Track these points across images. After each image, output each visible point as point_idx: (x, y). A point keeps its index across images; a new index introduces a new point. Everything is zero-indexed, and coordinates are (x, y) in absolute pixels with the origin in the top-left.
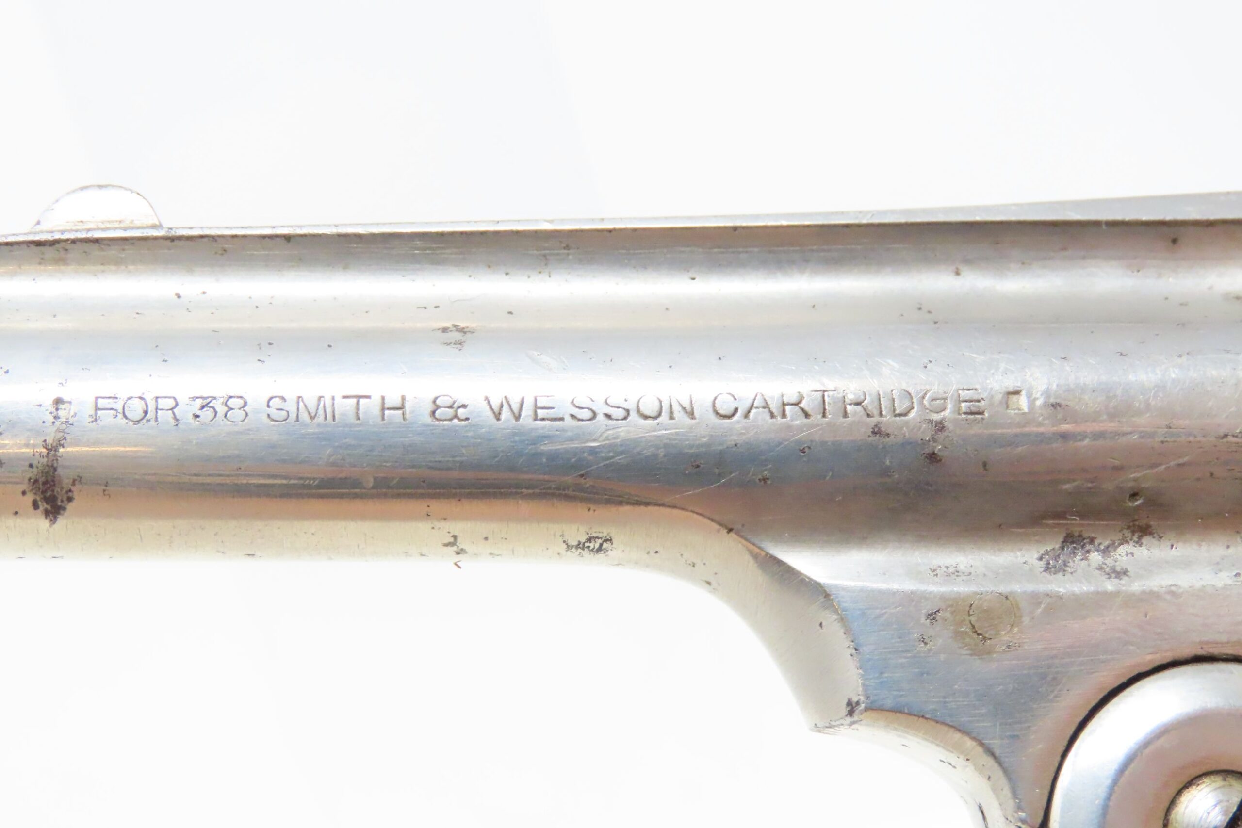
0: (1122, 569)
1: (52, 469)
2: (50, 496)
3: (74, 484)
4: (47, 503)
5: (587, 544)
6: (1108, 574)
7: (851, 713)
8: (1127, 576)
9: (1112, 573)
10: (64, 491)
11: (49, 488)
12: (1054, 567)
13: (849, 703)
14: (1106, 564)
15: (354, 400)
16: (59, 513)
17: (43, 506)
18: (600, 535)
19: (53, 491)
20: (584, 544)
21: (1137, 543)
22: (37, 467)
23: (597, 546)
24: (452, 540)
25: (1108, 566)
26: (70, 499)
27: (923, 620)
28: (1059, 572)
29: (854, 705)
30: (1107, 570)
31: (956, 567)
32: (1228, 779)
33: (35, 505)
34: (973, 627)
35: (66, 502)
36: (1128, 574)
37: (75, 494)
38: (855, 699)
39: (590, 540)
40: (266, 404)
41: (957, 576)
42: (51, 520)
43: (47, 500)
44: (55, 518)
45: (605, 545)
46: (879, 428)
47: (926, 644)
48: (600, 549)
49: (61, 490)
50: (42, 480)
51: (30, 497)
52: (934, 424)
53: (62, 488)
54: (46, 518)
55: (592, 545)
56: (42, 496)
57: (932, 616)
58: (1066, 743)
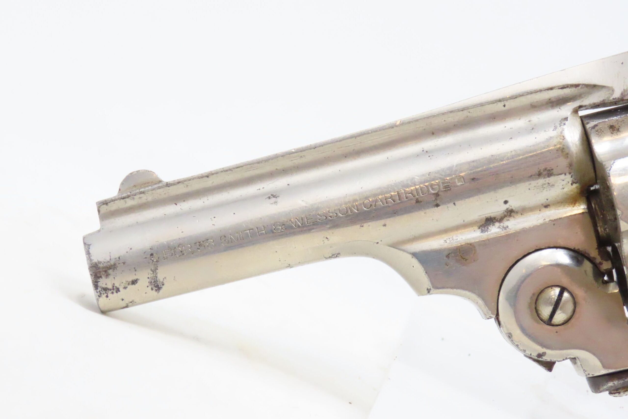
0: (506, 226)
1: (156, 278)
2: (156, 285)
3: (164, 280)
4: (156, 288)
5: (332, 257)
6: (502, 229)
7: (429, 292)
8: (508, 228)
9: (503, 228)
10: (161, 283)
11: (156, 283)
12: (484, 230)
13: (428, 289)
14: (501, 225)
15: (249, 231)
16: (160, 289)
17: (155, 288)
18: (336, 253)
19: (157, 284)
20: (331, 257)
21: (510, 216)
22: (151, 278)
23: (336, 256)
24: (288, 265)
25: (501, 226)
26: (163, 285)
27: (445, 258)
28: (486, 232)
29: (429, 290)
30: (502, 227)
31: (452, 238)
32: (553, 288)
33: (152, 289)
34: (462, 257)
35: (162, 286)
36: (508, 227)
37: (165, 283)
38: (429, 288)
39: (333, 255)
40: (220, 239)
41: (453, 241)
42: (158, 292)
43: (156, 287)
44: (159, 291)
45: (338, 255)
46: (418, 200)
47: (448, 266)
48: (337, 256)
49: (160, 283)
50: (153, 281)
51: (150, 287)
52: (435, 194)
53: (160, 282)
54: (156, 292)
55: (334, 256)
56: (154, 286)
57: (448, 256)
58: (499, 287)
